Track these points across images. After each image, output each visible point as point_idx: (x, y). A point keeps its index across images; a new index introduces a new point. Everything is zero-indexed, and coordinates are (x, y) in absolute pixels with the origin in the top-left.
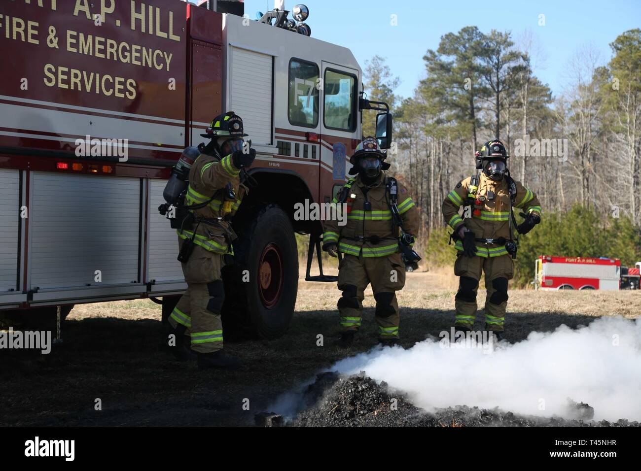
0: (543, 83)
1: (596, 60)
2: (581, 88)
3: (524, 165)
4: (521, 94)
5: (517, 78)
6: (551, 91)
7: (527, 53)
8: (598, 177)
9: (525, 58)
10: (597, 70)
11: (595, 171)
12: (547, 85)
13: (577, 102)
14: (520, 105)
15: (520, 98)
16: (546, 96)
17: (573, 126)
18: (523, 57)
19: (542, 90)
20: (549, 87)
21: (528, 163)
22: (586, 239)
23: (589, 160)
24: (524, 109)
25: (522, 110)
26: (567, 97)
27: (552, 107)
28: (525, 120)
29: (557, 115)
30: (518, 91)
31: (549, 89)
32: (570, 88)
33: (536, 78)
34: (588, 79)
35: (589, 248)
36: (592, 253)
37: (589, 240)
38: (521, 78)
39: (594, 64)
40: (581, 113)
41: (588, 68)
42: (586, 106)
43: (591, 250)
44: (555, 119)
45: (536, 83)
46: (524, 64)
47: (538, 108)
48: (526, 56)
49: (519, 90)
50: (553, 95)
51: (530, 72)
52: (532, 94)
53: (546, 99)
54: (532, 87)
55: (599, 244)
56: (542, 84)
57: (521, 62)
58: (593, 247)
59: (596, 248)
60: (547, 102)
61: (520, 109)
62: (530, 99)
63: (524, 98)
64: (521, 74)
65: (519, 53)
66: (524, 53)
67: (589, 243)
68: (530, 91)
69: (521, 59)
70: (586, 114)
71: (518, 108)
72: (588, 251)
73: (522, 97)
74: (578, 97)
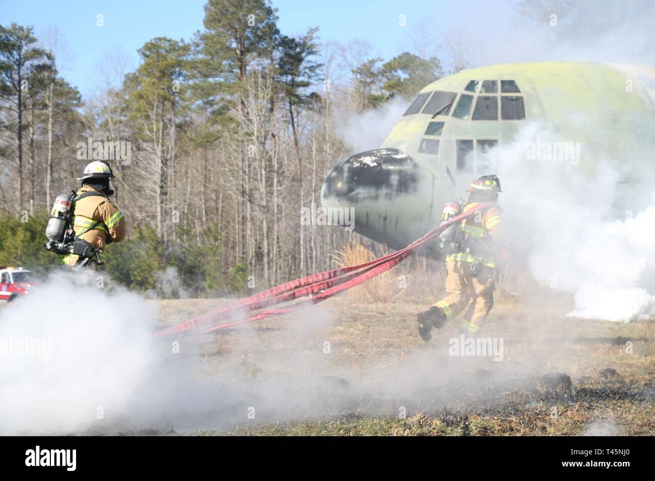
0: (72, 85)
1: (125, 65)
2: (110, 92)
3: (49, 171)
4: (45, 95)
5: (41, 78)
6: (80, 94)
7: (51, 51)
8: (126, 186)
9: (50, 57)
10: (127, 76)
11: (123, 181)
12: (76, 87)
13: (105, 107)
14: (45, 106)
15: (45, 98)
16: (75, 99)
17: (102, 133)
18: (47, 55)
19: (69, 93)
20: (78, 90)
21: (54, 169)
22: (110, 251)
23: (118, 169)
24: (49, 111)
25: (46, 111)
26: (95, 102)
27: (81, 111)
28: (50, 122)
29: (84, 120)
30: (42, 92)
31: (78, 92)
32: (98, 93)
33: (63, 79)
34: (118, 84)
35: (113, 259)
36: (115, 265)
37: (112, 251)
38: (46, 77)
39: (122, 69)
40: (110, 120)
41: (117, 72)
42: (114, 111)
43: (115, 262)
44: (83, 124)
45: (62, 84)
46: (48, 62)
47: (65, 111)
48: (50, 54)
49: (42, 90)
50: (82, 99)
51: (56, 72)
52: (58, 95)
53: (75, 102)
54: (58, 88)
55: (123, 255)
56: (70, 86)
57: (45, 60)
58: (116, 259)
59: (120, 260)
60: (77, 105)
61: (44, 111)
62: (55, 100)
63: (49, 99)
64: (46, 74)
65: (43, 51)
66: (48, 51)
67: (113, 254)
68: (56, 93)
69: (45, 57)
70: (114, 121)
71: (43, 109)
72: (111, 263)
73: (47, 98)
74: (106, 103)
